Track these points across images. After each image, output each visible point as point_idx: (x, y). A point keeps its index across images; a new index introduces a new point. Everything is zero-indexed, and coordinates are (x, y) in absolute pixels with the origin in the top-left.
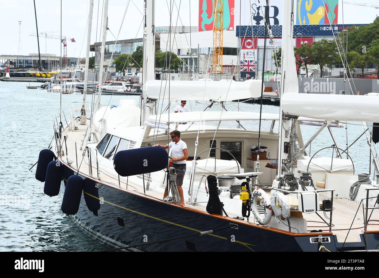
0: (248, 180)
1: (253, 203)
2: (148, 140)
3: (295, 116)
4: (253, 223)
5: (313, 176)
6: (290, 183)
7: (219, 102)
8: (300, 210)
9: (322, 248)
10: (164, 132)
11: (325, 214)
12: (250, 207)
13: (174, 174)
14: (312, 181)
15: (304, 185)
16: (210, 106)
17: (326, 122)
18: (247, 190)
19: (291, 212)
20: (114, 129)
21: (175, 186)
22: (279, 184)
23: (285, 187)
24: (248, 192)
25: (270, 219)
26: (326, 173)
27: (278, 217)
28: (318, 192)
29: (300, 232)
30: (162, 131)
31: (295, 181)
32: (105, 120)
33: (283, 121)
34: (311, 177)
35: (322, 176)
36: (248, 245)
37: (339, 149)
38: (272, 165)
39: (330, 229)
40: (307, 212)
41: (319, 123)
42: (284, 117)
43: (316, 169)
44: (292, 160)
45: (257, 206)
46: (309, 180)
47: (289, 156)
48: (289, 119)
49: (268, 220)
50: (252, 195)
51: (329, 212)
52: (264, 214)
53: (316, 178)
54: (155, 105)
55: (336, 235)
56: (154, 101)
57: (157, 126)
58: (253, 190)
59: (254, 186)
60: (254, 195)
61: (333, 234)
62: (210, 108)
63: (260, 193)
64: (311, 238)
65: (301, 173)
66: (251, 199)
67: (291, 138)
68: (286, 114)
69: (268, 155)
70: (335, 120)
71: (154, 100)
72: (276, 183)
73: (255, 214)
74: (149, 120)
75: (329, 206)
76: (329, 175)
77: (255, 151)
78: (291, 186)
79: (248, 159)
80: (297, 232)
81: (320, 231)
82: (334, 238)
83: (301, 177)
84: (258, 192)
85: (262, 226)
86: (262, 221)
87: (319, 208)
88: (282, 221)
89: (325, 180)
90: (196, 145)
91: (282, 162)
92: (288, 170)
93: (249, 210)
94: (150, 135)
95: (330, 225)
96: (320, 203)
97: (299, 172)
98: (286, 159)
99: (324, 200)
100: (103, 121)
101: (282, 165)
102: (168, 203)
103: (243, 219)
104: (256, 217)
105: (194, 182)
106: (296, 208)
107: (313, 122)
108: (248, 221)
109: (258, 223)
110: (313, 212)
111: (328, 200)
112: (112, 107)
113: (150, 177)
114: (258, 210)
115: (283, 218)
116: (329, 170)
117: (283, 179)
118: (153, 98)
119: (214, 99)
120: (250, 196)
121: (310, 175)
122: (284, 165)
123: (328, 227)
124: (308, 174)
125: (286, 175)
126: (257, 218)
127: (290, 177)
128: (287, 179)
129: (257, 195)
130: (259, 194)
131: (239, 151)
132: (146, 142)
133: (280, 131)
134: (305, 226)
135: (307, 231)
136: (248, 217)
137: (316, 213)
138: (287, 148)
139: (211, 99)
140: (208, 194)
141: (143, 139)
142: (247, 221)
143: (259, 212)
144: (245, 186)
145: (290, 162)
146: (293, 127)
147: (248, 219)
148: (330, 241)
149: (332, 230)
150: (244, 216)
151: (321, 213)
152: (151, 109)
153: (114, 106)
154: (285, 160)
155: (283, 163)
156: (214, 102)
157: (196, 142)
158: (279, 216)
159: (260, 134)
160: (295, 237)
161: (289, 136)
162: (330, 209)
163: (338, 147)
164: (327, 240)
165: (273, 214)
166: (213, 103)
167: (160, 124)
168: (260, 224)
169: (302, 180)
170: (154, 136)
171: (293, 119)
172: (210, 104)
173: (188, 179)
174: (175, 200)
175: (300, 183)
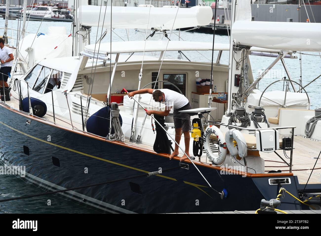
0: (200, 116)
1: (205, 141)
2: (84, 72)
3: (248, 46)
4: (205, 162)
5: (267, 112)
6: (241, 119)
7: (162, 30)
8: (258, 148)
9: (282, 190)
10: (102, 63)
11: (285, 153)
12: (202, 145)
13: (116, 110)
14: (265, 117)
15: (256, 121)
16: (152, 35)
17: (282, 52)
18: (199, 127)
19: (248, 151)
20: (45, 59)
21: (118, 122)
22: (229, 120)
23: (236, 123)
24: (200, 129)
25: (225, 158)
26: (280, 108)
27: (233, 156)
28: (277, 129)
29: (257, 173)
30: (100, 63)
31: (247, 117)
32: (33, 49)
33: (234, 51)
34: (264, 112)
35: (275, 111)
36: (199, 187)
37: (292, 82)
38: (220, 99)
39: (291, 169)
40: (265, 151)
41: (270, 53)
42: (235, 47)
43: (268, 104)
44: (244, 94)
45: (210, 144)
46: (262, 115)
47: (240, 90)
48: (240, 50)
49: (222, 159)
50: (205, 132)
51: (290, 151)
52: (217, 153)
53: (269, 114)
54: (89, 33)
55: (296, 177)
56: (87, 29)
57: (96, 56)
58: (205, 127)
59: (207, 123)
60: (207, 132)
61: (294, 175)
62: (152, 37)
63: (214, 131)
64: (269, 180)
65: (251, 108)
66: (204, 137)
67: (243, 70)
68: (237, 44)
69: (214, 89)
70: (293, 51)
71: (88, 27)
72: (226, 119)
73: (207, 153)
74: (87, 50)
75: (290, 144)
76: (282, 110)
77: (200, 84)
78: (242, 122)
79: (192, 92)
80: (254, 172)
81: (280, 171)
82: (295, 179)
83: (253, 112)
84: (211, 129)
85: (216, 166)
86: (215, 161)
87: (278, 147)
88: (238, 160)
89: (278, 115)
90: (140, 78)
91: (233, 96)
92: (238, 105)
93: (202, 148)
94: (87, 66)
95: (290, 165)
96: (280, 141)
97: (250, 107)
98: (236, 92)
99: (284, 137)
100: (30, 51)
101: (232, 99)
102: (111, 141)
103: (194, 159)
104: (209, 156)
105: (138, 118)
106: (253, 147)
107: (264, 53)
108: (200, 161)
109: (211, 163)
110: (272, 151)
111: (289, 138)
112: (39, 35)
113: (88, 112)
114: (211, 148)
115: (239, 156)
116: (282, 105)
117: (234, 115)
118: (86, 26)
119: (156, 27)
120: (202, 133)
121: (262, 111)
122: (234, 100)
123: (288, 167)
124: (261, 109)
125: (237, 110)
126: (210, 158)
127: (241, 113)
128: (238, 114)
129: (210, 132)
130: (212, 131)
131: (182, 84)
132: (82, 74)
133: (231, 63)
134: (262, 167)
135: (265, 171)
136: (200, 156)
137: (275, 152)
138: (238, 81)
139: (153, 27)
140: (155, 132)
141: (79, 71)
142: (198, 161)
143: (212, 150)
144: (197, 122)
145: (241, 96)
146: (244, 58)
147: (199, 159)
148: (290, 183)
149: (293, 170)
150: (195, 155)
151: (281, 152)
152: (84, 38)
153: (41, 34)
154: (236, 94)
155: (233, 98)
156: (156, 30)
157: (139, 74)
158: (235, 155)
159: (213, 66)
160: (252, 178)
161: (240, 68)
162: (291, 148)
163: (291, 80)
164: (287, 181)
165: (228, 153)
166: (155, 32)
167: (99, 55)
168: (214, 163)
169: (254, 116)
170: (92, 67)
171: (245, 50)
172: (152, 32)
173: (130, 114)
174: (118, 138)
175: (252, 119)
